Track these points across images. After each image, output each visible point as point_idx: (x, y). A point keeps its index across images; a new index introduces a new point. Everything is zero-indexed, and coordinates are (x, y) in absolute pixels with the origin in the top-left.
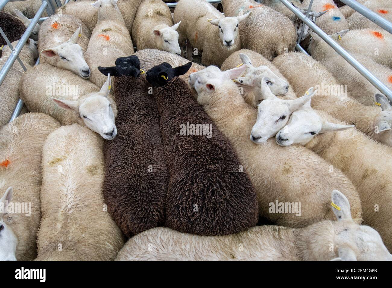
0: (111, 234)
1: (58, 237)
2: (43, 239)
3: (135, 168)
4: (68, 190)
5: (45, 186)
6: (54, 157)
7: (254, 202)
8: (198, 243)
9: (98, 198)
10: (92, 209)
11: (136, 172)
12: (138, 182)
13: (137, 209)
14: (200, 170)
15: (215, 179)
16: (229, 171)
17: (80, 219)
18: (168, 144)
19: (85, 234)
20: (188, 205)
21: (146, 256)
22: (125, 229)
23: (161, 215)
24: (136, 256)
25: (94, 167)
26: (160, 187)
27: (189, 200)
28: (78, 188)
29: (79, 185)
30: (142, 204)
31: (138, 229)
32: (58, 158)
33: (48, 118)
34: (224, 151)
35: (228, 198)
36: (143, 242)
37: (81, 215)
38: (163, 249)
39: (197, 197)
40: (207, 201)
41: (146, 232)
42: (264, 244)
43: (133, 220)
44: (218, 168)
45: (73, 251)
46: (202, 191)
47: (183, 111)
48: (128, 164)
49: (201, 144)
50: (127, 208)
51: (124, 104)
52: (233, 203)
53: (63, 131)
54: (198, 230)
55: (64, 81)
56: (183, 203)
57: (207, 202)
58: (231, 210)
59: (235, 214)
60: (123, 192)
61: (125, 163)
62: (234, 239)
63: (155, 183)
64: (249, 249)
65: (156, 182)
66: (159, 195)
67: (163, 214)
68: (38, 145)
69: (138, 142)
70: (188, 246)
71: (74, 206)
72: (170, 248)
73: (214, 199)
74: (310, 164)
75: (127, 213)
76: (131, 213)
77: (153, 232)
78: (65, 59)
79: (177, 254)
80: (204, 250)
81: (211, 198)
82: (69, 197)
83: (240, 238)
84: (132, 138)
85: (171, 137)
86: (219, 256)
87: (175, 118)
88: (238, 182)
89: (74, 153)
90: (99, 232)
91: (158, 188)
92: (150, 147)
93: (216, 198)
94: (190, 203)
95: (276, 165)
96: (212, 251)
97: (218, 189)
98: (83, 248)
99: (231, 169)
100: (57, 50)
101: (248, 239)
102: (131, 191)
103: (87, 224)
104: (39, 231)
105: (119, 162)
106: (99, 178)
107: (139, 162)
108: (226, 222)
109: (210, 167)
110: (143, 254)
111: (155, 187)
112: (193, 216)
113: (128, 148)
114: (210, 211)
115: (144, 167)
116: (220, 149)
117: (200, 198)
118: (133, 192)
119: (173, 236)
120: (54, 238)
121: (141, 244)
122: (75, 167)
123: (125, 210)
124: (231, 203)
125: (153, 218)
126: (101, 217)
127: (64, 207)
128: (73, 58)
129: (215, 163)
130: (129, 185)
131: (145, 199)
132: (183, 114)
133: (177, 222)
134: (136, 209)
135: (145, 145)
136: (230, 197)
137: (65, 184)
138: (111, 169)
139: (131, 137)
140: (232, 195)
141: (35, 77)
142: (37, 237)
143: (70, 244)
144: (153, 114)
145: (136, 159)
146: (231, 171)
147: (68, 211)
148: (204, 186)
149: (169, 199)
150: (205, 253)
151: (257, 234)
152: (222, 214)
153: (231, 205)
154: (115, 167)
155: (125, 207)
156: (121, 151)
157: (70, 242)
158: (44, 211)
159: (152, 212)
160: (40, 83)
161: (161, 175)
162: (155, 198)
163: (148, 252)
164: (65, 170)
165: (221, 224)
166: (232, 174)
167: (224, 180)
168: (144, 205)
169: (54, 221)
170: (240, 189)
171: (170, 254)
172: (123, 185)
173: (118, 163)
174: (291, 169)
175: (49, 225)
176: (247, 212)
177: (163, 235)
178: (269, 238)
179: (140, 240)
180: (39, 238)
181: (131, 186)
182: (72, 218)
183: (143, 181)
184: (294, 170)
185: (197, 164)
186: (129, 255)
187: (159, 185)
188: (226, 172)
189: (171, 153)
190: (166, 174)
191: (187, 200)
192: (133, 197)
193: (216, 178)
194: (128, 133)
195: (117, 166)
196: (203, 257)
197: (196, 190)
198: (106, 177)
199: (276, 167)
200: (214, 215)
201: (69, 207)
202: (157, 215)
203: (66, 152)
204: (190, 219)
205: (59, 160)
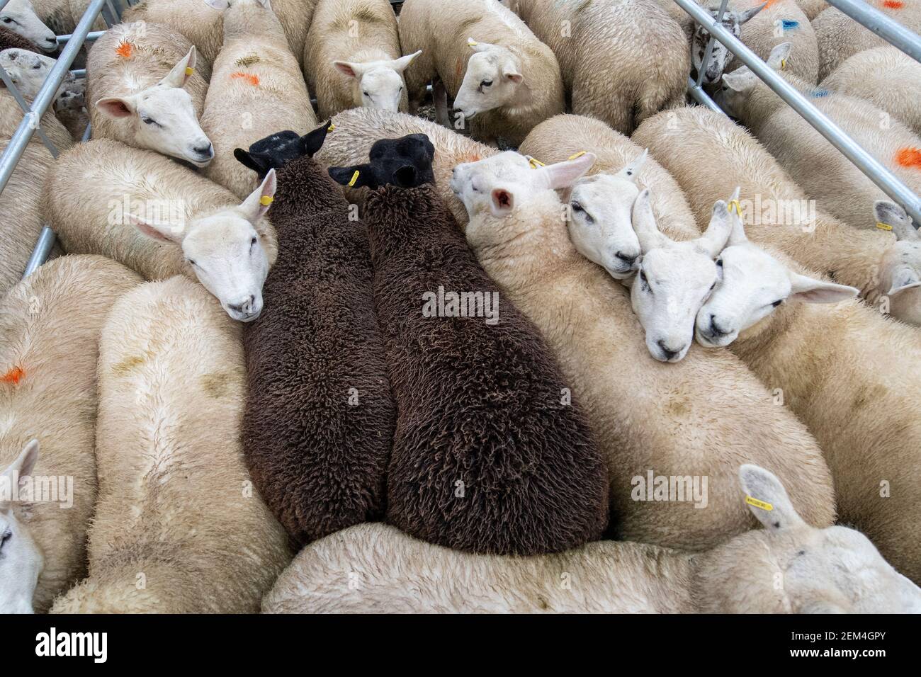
0: (257, 530)
1: (135, 536)
2: (100, 541)
3: (316, 386)
4: (161, 430)
5: (106, 423)
6: (126, 354)
7: (598, 479)
8: (462, 566)
9: (229, 450)
10: (213, 474)
11: (318, 395)
12: (320, 420)
13: (317, 482)
14: (469, 404)
15: (503, 426)
16: (538, 406)
17: (186, 496)
18: (393, 336)
19: (197, 530)
20: (438, 483)
21: (338, 590)
22: (290, 525)
23: (373, 498)
24: (315, 587)
25: (219, 378)
26: (373, 433)
27: (441, 471)
28: (181, 427)
29: (185, 418)
30: (329, 470)
31: (320, 527)
32: (134, 355)
33: (113, 266)
34: (525, 359)
35: (534, 472)
36: (333, 556)
37: (188, 488)
38: (377, 574)
39: (461, 466)
40: (484, 476)
41: (343, 533)
42: (621, 583)
43: (308, 507)
44: (511, 398)
45: (170, 564)
46: (473, 452)
47: (429, 258)
48: (300, 376)
49: (470, 341)
50: (294, 479)
51: (293, 234)
52: (544, 484)
53: (148, 293)
54: (460, 544)
55: (151, 180)
56: (427, 478)
57: (484, 479)
58: (539, 499)
59: (550, 509)
60: (286, 441)
61: (292, 373)
62: (550, 565)
63: (359, 422)
64: (585, 590)
65: (364, 420)
66: (370, 452)
67: (379, 497)
68: (89, 332)
69: (324, 324)
70: (437, 573)
71: (173, 467)
72: (395, 574)
73: (500, 472)
74: (735, 403)
75: (293, 491)
76: (303, 490)
77: (358, 535)
78: (153, 124)
79: (408, 589)
80: (474, 584)
81: (493, 470)
82: (163, 446)
83: (564, 563)
84: (311, 312)
85: (402, 319)
86: (511, 600)
87: (409, 273)
88: (559, 433)
89: (171, 344)
90: (228, 527)
91: (368, 435)
92: (351, 337)
93: (505, 471)
94: (443, 479)
95: (651, 391)
96: (495, 587)
97: (512, 449)
98: (193, 558)
99: (542, 402)
100: (135, 101)
101: (584, 568)
102: (303, 441)
103: (201, 509)
104: (92, 523)
105: (279, 371)
106: (232, 404)
107: (324, 371)
108: (529, 528)
109: (493, 397)
110: (333, 584)
111: (359, 431)
112: (449, 509)
113: (301, 338)
114: (490, 501)
115: (335, 383)
116: (516, 353)
117: (466, 470)
118: (308, 444)
119: (404, 547)
120: (125, 539)
121: (328, 560)
122: (174, 378)
123: (290, 482)
124: (542, 484)
125: (354, 502)
126: (234, 492)
127: (151, 468)
128: (172, 121)
129: (505, 387)
130: (301, 426)
131: (335, 459)
132: (428, 265)
133: (412, 520)
134: (314, 481)
135: (340, 332)
136: (538, 469)
137: (152, 416)
138: (260, 387)
139: (308, 312)
140: (544, 464)
141: (80, 172)
142: (87, 537)
143: (163, 548)
144: (359, 258)
145: (318, 364)
146: (542, 406)
147: (159, 478)
148: (478, 441)
149: (395, 466)
150: (477, 591)
151: (606, 559)
152: (518, 509)
153: (540, 487)
154: (269, 384)
155: (291, 475)
156: (284, 344)
157: (163, 544)
158: (103, 479)
159: (351, 489)
160: (95, 184)
161: (374, 404)
162: (358, 459)
163: (344, 580)
164: (152, 385)
165: (515, 533)
166: (545, 414)
167: (527, 429)
168: (333, 473)
169: (124, 502)
170: (562, 449)
171: (393, 587)
172: (287, 426)
173: (277, 373)
174: (686, 406)
175: (114, 510)
176: (580, 505)
177: (381, 543)
178: (635, 571)
179: (327, 552)
180: (91, 540)
181: (305, 428)
182: (166, 493)
183: (331, 416)
184: (694, 410)
185: (461, 388)
186: (300, 585)
187: (371, 427)
188: (532, 409)
189: (401, 357)
190: (387, 402)
191: (436, 471)
192: (308, 453)
193: (507, 423)
194: (301, 302)
195: (275, 381)
196: (472, 599)
197: (458, 451)
198: (248, 404)
199: (651, 397)
200: (500, 509)
201: (162, 468)
202: (364, 496)
203: (154, 343)
204: (442, 517)
205: (136, 361)
